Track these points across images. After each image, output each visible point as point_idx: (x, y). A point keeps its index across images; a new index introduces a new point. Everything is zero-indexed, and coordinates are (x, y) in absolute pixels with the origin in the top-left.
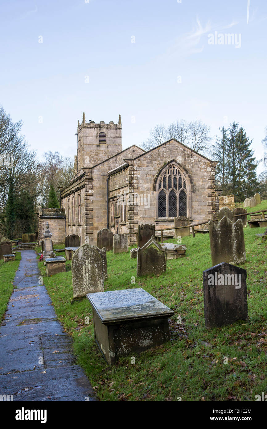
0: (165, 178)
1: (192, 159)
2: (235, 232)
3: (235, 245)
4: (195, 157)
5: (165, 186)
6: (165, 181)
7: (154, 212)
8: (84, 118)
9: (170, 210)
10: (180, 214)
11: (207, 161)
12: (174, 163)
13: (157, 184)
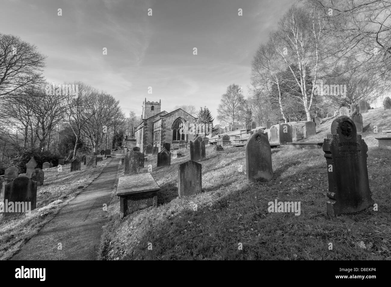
0: (176, 124)
1: (187, 117)
2: (202, 146)
3: (201, 152)
4: (189, 116)
5: (176, 128)
6: (176, 125)
7: (171, 138)
8: (146, 100)
9: (178, 137)
10: (182, 139)
11: (194, 118)
12: (180, 118)
13: (173, 127)
